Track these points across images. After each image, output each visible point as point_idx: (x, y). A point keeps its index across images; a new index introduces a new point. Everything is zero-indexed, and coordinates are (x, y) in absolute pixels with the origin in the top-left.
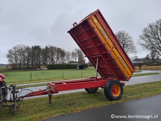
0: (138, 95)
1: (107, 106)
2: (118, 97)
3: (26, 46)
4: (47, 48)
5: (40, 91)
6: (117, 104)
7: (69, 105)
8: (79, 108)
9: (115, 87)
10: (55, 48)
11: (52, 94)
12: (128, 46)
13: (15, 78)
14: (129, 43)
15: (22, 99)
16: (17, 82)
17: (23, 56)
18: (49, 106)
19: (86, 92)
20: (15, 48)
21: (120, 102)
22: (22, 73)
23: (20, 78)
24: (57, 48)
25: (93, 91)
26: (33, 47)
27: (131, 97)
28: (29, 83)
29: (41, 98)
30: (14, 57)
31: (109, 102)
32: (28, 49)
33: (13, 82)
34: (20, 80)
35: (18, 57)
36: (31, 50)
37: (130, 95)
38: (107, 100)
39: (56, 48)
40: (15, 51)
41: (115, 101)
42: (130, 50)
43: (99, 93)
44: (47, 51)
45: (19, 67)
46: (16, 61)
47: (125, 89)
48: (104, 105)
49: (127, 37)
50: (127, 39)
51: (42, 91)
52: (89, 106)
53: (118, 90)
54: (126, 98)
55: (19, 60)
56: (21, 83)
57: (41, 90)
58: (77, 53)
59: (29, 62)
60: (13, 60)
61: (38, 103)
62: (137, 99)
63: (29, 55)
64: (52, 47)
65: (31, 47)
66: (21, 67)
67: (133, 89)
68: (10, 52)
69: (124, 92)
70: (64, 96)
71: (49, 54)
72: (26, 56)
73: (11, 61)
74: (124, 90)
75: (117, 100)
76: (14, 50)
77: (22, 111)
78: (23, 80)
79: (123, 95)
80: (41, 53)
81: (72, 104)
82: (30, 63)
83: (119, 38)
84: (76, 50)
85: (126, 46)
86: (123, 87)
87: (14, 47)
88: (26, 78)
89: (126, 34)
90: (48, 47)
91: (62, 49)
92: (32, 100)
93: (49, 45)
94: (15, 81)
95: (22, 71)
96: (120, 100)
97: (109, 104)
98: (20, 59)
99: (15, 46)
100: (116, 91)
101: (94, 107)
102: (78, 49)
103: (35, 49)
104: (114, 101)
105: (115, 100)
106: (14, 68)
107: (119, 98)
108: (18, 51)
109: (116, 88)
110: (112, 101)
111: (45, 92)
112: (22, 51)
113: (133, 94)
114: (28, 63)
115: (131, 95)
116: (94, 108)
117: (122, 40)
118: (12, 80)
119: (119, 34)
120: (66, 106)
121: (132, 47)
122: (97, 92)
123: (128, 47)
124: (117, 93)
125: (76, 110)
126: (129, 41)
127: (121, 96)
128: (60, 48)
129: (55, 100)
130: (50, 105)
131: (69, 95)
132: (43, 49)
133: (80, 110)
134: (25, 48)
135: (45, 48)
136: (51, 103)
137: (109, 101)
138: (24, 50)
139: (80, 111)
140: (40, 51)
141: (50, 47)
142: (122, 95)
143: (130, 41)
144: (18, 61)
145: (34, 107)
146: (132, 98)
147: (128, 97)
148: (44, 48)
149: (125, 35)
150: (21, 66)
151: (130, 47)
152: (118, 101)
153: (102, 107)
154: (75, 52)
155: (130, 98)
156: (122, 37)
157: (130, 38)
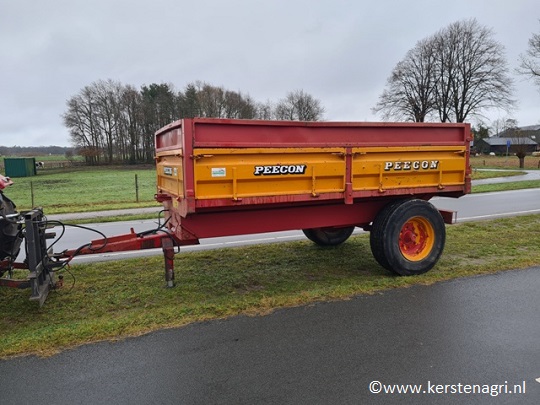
0: (505, 258)
1: (376, 294)
2: (424, 262)
3: (123, 85)
4: (191, 92)
5: (134, 235)
6: (417, 288)
7: (237, 287)
8: (270, 299)
9: (415, 225)
10: (220, 92)
11: (176, 248)
12: (482, 80)
13: (90, 192)
14: (487, 68)
15: (67, 261)
16: (95, 204)
17: (116, 119)
18: (167, 287)
19: (308, 243)
20: (88, 94)
21: (427, 283)
22: (115, 175)
23: (104, 191)
24: (227, 93)
25: (332, 241)
26: (145, 89)
27: (474, 262)
28: (130, 208)
29: (145, 260)
30: (88, 122)
31: (385, 281)
32: (129, 95)
33: (82, 203)
34: (105, 198)
35: (102, 124)
36: (139, 100)
37: (471, 257)
38: (379, 274)
39: (225, 92)
40: (91, 105)
41: (410, 277)
42: (488, 95)
43: (357, 246)
44: (191, 103)
45: (106, 158)
46: (95, 136)
47: (455, 233)
48: (364, 291)
49: (483, 47)
50: (482, 52)
51: (138, 235)
52: (307, 293)
53: (424, 237)
54: (454, 267)
55: (104, 134)
56: (104, 206)
57: (137, 232)
58: (296, 110)
59: (138, 142)
60: (86, 134)
61: (130, 277)
62: (495, 271)
63: (135, 118)
64: (208, 90)
65: (139, 90)
66: (111, 157)
67: (485, 234)
68: (74, 105)
69: (447, 244)
70: (225, 254)
71: (201, 113)
72: (125, 121)
73: (77, 137)
74: (448, 237)
75: (419, 272)
76: (86, 101)
77: (68, 301)
78: (112, 199)
79: (443, 258)
80: (174, 112)
81: (249, 286)
82: (141, 146)
83: (453, 48)
84: (291, 98)
85: (475, 80)
86: (443, 229)
87: (86, 88)
88: (124, 193)
89: (479, 35)
90: (196, 88)
91: (243, 98)
92: (113, 264)
93: (198, 83)
94: (87, 201)
95: (117, 169)
96: (429, 273)
97: (384, 288)
98: (108, 130)
99: (89, 85)
100: (417, 240)
101: (323, 299)
102: (297, 97)
103: (153, 96)
104: (406, 278)
105: (412, 273)
106: (91, 159)
107: (427, 266)
108: (100, 105)
109: (417, 231)
110: (398, 278)
111: (150, 239)
112: (112, 101)
113: (484, 254)
114: (133, 143)
115: (476, 258)
116: (325, 303)
117: (464, 58)
118: (79, 196)
119: (451, 35)
120: (224, 290)
121: (499, 84)
122: (348, 244)
123: (483, 85)
124: (421, 249)
125: (258, 306)
126: (487, 61)
127: (433, 258)
128: (237, 92)
129: (191, 268)
130: (171, 283)
131: (246, 251)
132: (180, 98)
133: (271, 306)
134: (121, 93)
135: (187, 93)
136: (173, 278)
137: (387, 275)
138: (117, 101)
139: (272, 309)
140: (171, 104)
141: (201, 89)
142: (438, 258)
143: (493, 61)
144: (102, 138)
145: (112, 291)
146: (477, 269)
147: (464, 264)
148: (183, 91)
149: (476, 37)
150: (111, 154)
151: (490, 82)
152: (420, 276)
153: (355, 297)
154: (290, 106)
155: (470, 268)
156: (461, 45)
157: (494, 49)
